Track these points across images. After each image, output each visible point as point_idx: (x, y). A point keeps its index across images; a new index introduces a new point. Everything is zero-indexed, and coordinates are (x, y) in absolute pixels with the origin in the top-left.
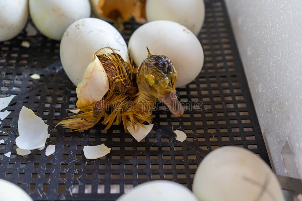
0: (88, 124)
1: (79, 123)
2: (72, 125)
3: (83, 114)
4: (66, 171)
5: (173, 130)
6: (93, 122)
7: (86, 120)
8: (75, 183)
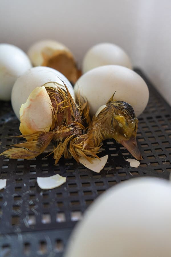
0: (30, 153)
1: (21, 152)
2: (15, 154)
3: (27, 144)
4: (19, 202)
5: (125, 160)
6: (36, 152)
7: (29, 150)
8: (31, 214)
